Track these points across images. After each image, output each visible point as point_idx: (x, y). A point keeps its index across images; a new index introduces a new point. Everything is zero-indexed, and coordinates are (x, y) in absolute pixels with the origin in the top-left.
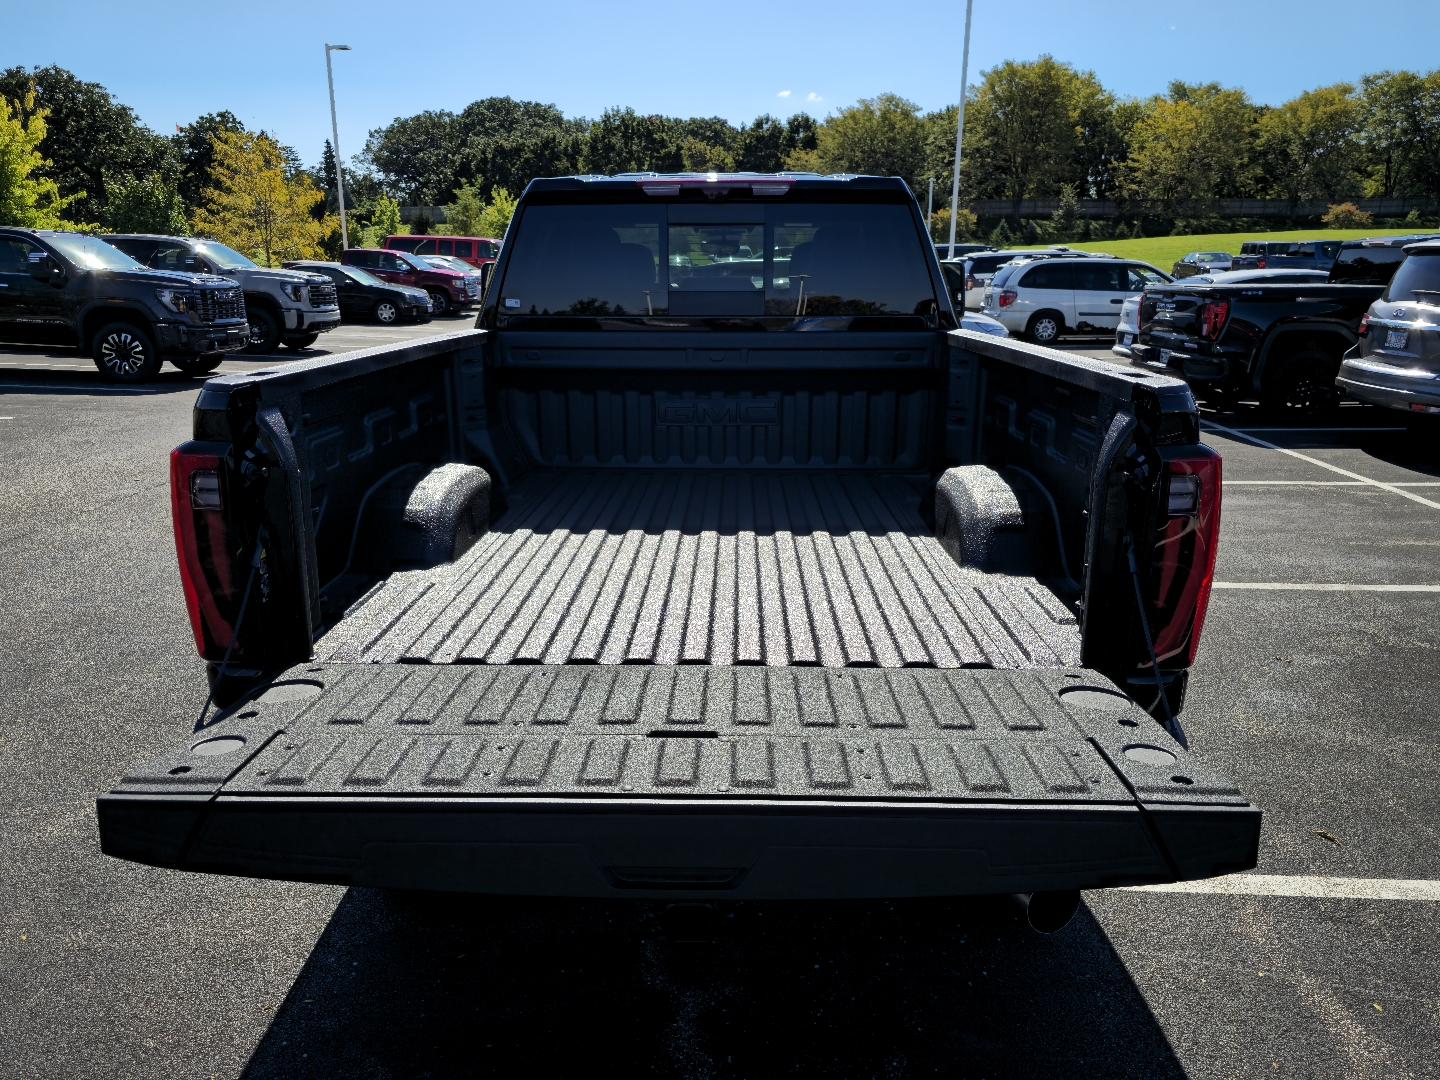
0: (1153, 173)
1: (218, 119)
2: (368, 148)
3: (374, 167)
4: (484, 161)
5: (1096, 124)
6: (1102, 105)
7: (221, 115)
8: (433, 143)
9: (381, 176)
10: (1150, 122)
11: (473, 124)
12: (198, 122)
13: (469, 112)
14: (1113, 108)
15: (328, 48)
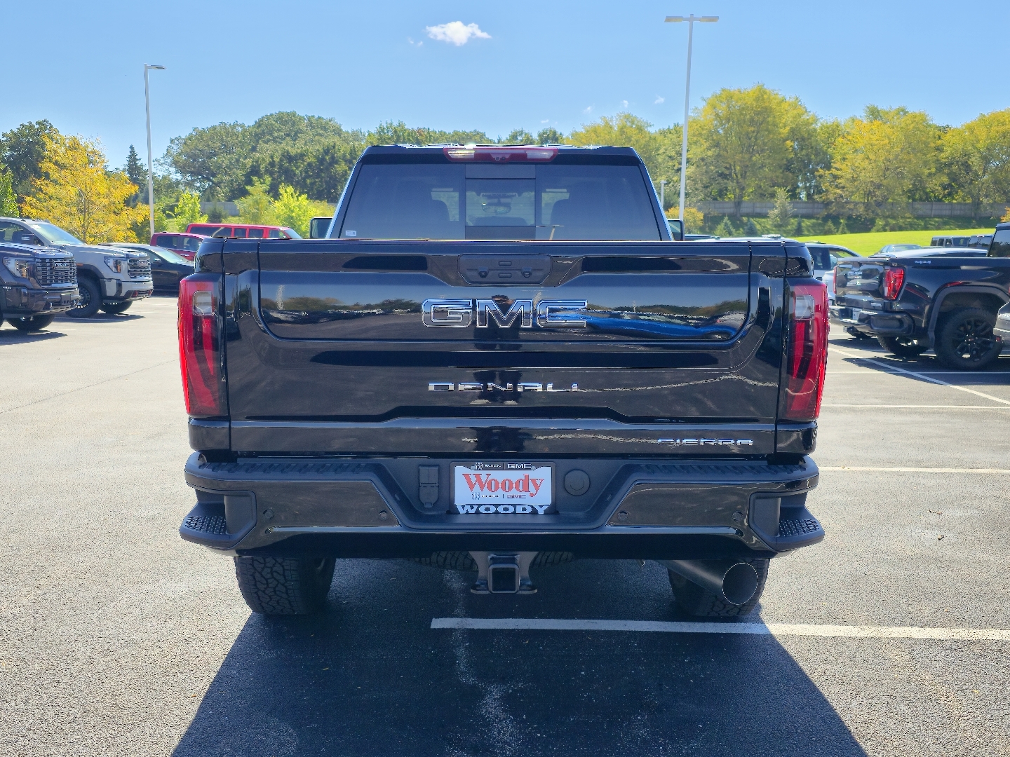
0: (854, 180)
1: (37, 126)
2: (168, 154)
3: (173, 170)
4: (272, 164)
5: (803, 139)
6: (807, 124)
7: (39, 123)
8: (227, 149)
9: (179, 176)
10: (849, 137)
11: (263, 133)
12: (18, 129)
13: (259, 124)
14: (818, 127)
15: (147, 67)
